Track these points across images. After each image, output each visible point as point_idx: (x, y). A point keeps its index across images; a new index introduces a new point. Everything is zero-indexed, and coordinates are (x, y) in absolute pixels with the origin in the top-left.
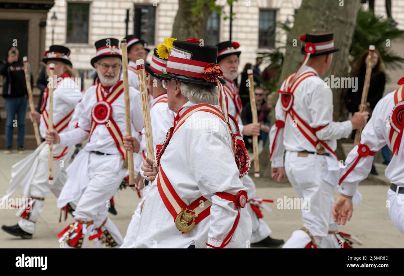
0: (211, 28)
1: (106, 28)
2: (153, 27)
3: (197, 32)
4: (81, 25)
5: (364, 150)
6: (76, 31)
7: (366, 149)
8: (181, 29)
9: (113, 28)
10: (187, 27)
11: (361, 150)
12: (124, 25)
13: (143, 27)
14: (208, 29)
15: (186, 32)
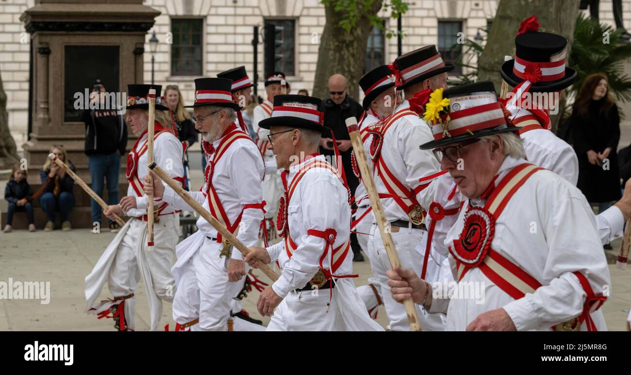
0: (372, 49)
1: (226, 53)
2: (291, 50)
3: (353, 55)
4: (192, 50)
5: (436, 210)
6: (184, 58)
7: (439, 209)
8: (331, 52)
9: (235, 53)
10: (338, 49)
11: (433, 211)
12: (251, 48)
13: (277, 50)
14: (368, 50)
15: (338, 55)
